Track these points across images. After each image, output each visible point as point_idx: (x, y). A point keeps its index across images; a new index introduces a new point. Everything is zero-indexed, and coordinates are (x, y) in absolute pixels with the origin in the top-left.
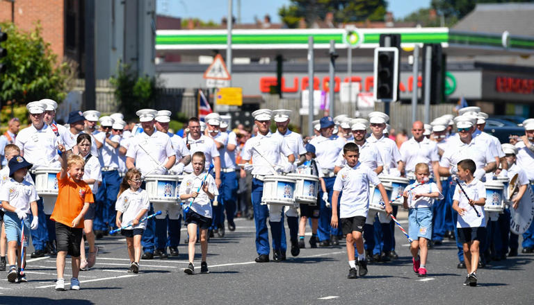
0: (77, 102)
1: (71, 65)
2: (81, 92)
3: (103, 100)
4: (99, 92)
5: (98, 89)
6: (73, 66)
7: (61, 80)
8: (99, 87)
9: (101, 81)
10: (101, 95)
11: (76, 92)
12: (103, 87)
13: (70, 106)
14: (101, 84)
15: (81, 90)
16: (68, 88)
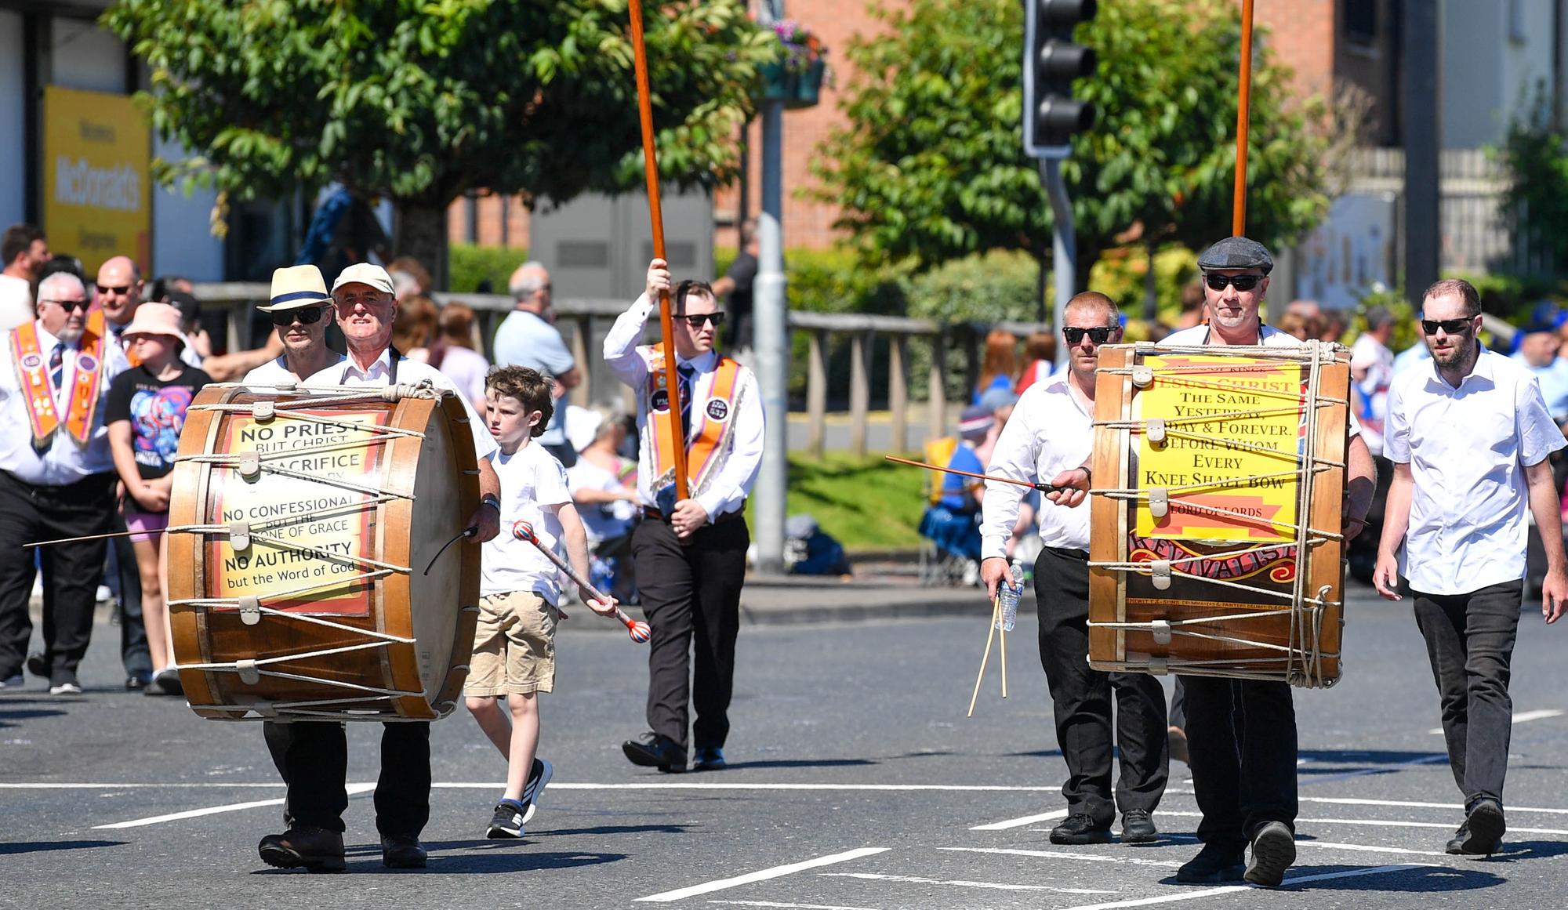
0: (1375, 232)
1: (1345, 101)
2: (1388, 198)
3: (1471, 220)
4: (1458, 197)
5: (1449, 186)
6: (1352, 105)
7: (1305, 157)
8: (1459, 176)
9: (1466, 157)
10: (1466, 205)
11: (1368, 196)
12: (1473, 177)
13: (1347, 244)
14: (1465, 168)
15: (1389, 188)
16: (1332, 183)
